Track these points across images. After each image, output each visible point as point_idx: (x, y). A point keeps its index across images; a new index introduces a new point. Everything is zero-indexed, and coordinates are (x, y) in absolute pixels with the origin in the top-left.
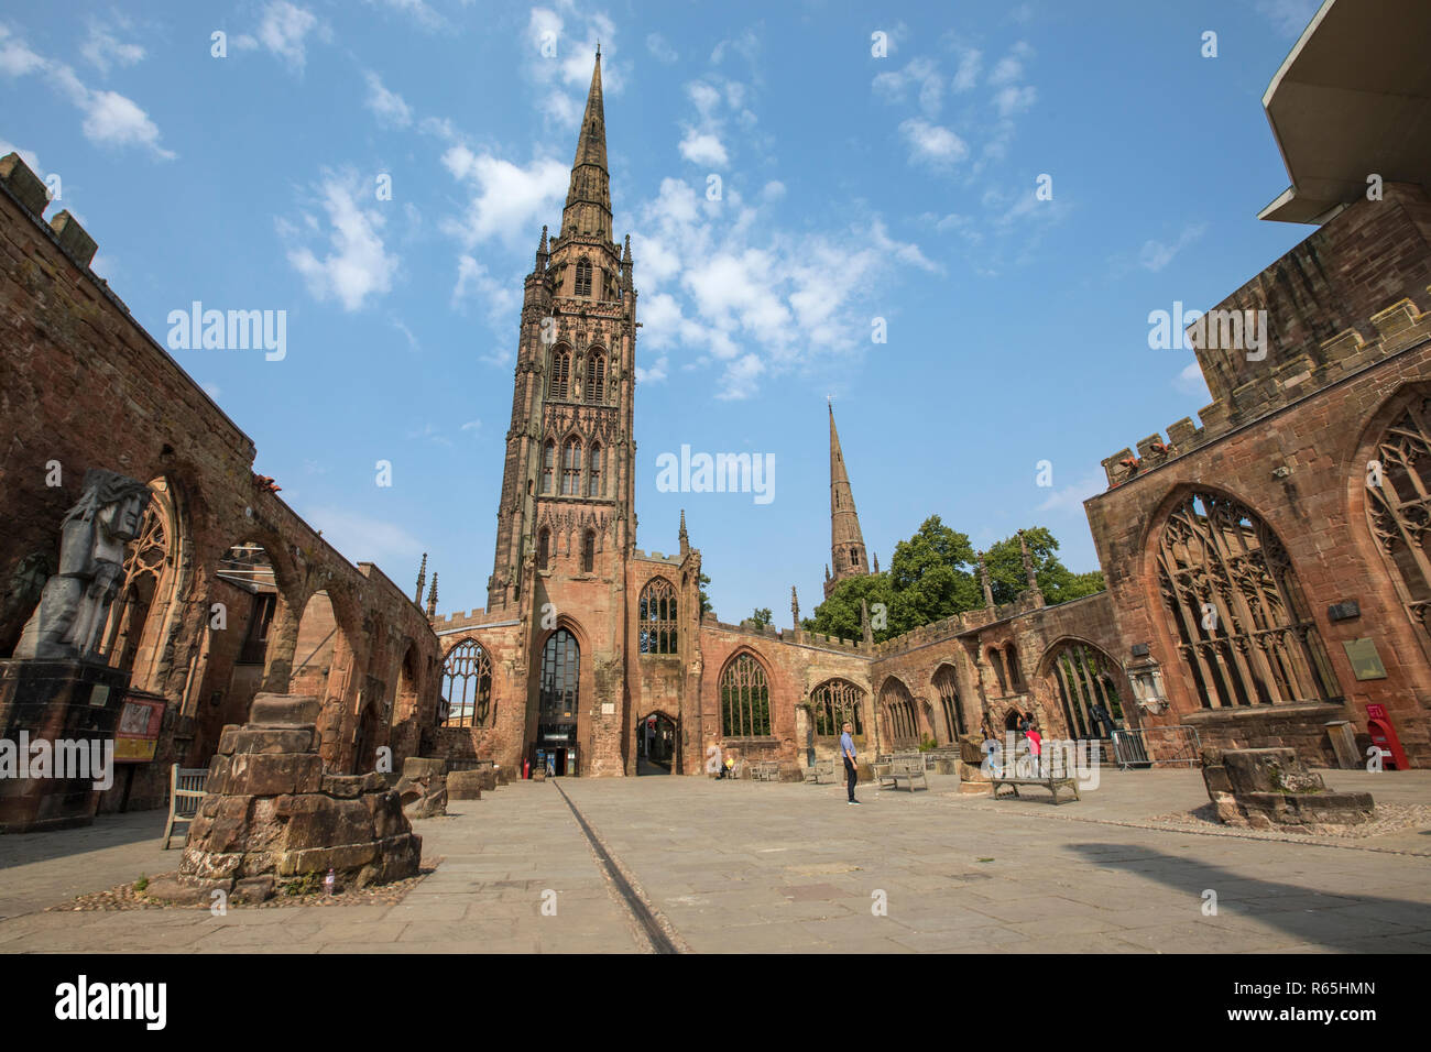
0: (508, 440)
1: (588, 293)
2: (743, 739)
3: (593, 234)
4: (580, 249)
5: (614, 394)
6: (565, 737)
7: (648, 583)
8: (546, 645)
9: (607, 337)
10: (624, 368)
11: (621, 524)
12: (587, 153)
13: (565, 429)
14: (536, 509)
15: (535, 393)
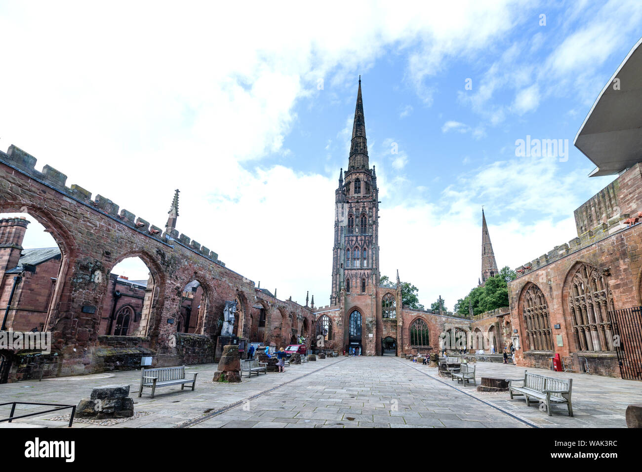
0: (334, 250)
1: (359, 192)
2: (418, 346)
3: (360, 168)
4: (356, 175)
5: (371, 230)
6: (358, 343)
7: (385, 295)
8: (350, 316)
9: (367, 209)
10: (374, 220)
11: (374, 276)
12: (357, 131)
13: (353, 244)
14: (344, 273)
15: (341, 234)
